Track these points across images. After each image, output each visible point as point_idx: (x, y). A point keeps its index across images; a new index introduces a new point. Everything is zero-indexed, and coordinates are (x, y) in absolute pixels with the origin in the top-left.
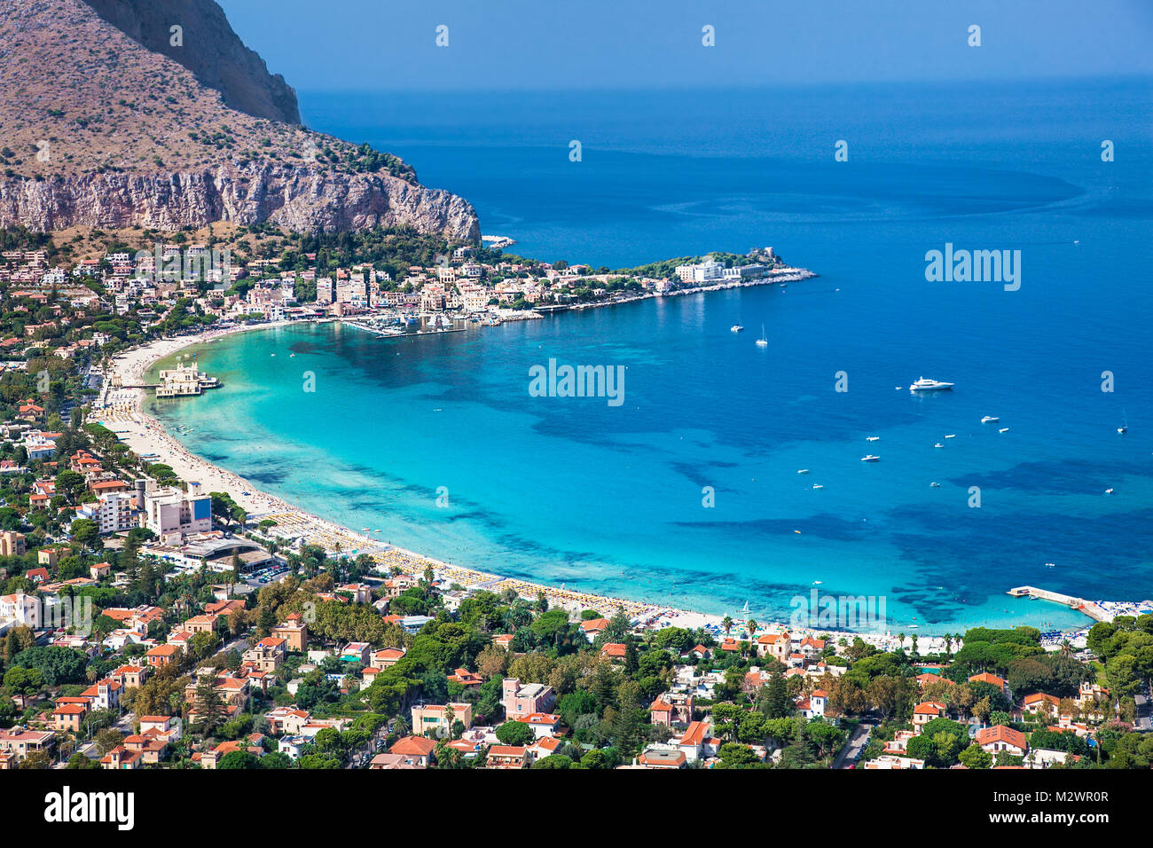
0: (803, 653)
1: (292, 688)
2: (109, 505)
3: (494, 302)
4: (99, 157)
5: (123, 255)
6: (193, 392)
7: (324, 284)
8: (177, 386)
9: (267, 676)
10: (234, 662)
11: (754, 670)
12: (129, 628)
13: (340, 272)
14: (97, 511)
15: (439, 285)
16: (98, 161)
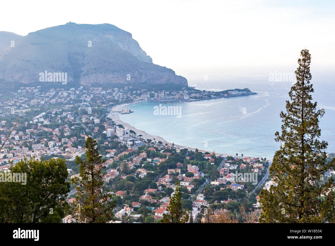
0: (253, 161)
1: (143, 165)
2: (109, 131)
3: (190, 98)
4: (113, 69)
5: (117, 88)
6: (128, 113)
7: (156, 94)
8: (125, 112)
9: (138, 163)
10: (131, 160)
11: (242, 164)
12: (111, 153)
13: (159, 92)
14: (106, 132)
15: (179, 95)
16: (113, 70)
